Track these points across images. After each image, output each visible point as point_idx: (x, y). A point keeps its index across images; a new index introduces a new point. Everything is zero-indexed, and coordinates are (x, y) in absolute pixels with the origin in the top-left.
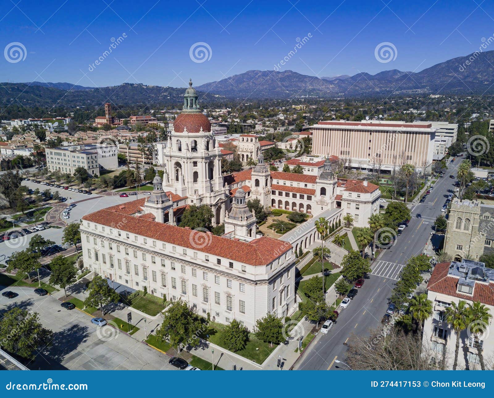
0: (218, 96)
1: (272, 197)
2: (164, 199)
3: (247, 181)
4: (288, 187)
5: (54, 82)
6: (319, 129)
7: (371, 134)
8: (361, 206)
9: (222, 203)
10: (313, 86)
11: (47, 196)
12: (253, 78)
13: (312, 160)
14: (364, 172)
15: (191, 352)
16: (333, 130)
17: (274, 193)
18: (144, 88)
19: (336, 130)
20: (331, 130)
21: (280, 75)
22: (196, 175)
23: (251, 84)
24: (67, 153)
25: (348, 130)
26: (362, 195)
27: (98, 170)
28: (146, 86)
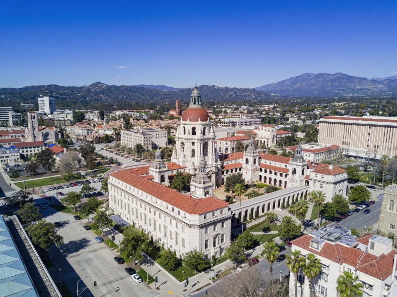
0: (273, 94)
1: (260, 173)
2: (161, 166)
3: (240, 159)
4: (273, 166)
5: (155, 85)
6: (324, 122)
7: (370, 128)
8: (324, 185)
9: (213, 173)
10: (362, 86)
11: (112, 161)
12: (306, 80)
13: (313, 147)
14: (359, 160)
15: (141, 266)
16: (336, 123)
17: (261, 170)
18: (215, 89)
19: (338, 123)
20: (334, 123)
21: (331, 77)
22: (193, 151)
23: (304, 85)
24: (133, 133)
25: (349, 124)
26: (325, 176)
27: (151, 146)
28: (217, 87)
